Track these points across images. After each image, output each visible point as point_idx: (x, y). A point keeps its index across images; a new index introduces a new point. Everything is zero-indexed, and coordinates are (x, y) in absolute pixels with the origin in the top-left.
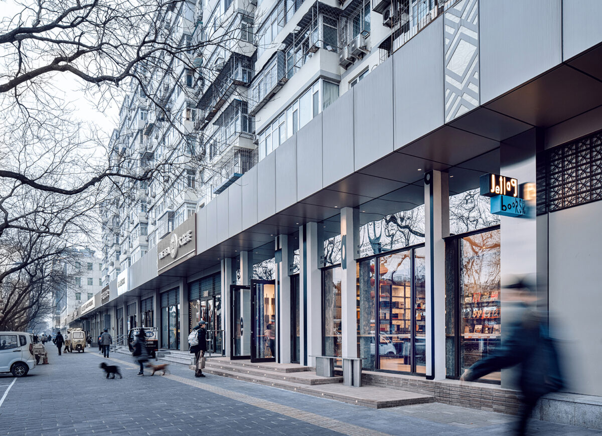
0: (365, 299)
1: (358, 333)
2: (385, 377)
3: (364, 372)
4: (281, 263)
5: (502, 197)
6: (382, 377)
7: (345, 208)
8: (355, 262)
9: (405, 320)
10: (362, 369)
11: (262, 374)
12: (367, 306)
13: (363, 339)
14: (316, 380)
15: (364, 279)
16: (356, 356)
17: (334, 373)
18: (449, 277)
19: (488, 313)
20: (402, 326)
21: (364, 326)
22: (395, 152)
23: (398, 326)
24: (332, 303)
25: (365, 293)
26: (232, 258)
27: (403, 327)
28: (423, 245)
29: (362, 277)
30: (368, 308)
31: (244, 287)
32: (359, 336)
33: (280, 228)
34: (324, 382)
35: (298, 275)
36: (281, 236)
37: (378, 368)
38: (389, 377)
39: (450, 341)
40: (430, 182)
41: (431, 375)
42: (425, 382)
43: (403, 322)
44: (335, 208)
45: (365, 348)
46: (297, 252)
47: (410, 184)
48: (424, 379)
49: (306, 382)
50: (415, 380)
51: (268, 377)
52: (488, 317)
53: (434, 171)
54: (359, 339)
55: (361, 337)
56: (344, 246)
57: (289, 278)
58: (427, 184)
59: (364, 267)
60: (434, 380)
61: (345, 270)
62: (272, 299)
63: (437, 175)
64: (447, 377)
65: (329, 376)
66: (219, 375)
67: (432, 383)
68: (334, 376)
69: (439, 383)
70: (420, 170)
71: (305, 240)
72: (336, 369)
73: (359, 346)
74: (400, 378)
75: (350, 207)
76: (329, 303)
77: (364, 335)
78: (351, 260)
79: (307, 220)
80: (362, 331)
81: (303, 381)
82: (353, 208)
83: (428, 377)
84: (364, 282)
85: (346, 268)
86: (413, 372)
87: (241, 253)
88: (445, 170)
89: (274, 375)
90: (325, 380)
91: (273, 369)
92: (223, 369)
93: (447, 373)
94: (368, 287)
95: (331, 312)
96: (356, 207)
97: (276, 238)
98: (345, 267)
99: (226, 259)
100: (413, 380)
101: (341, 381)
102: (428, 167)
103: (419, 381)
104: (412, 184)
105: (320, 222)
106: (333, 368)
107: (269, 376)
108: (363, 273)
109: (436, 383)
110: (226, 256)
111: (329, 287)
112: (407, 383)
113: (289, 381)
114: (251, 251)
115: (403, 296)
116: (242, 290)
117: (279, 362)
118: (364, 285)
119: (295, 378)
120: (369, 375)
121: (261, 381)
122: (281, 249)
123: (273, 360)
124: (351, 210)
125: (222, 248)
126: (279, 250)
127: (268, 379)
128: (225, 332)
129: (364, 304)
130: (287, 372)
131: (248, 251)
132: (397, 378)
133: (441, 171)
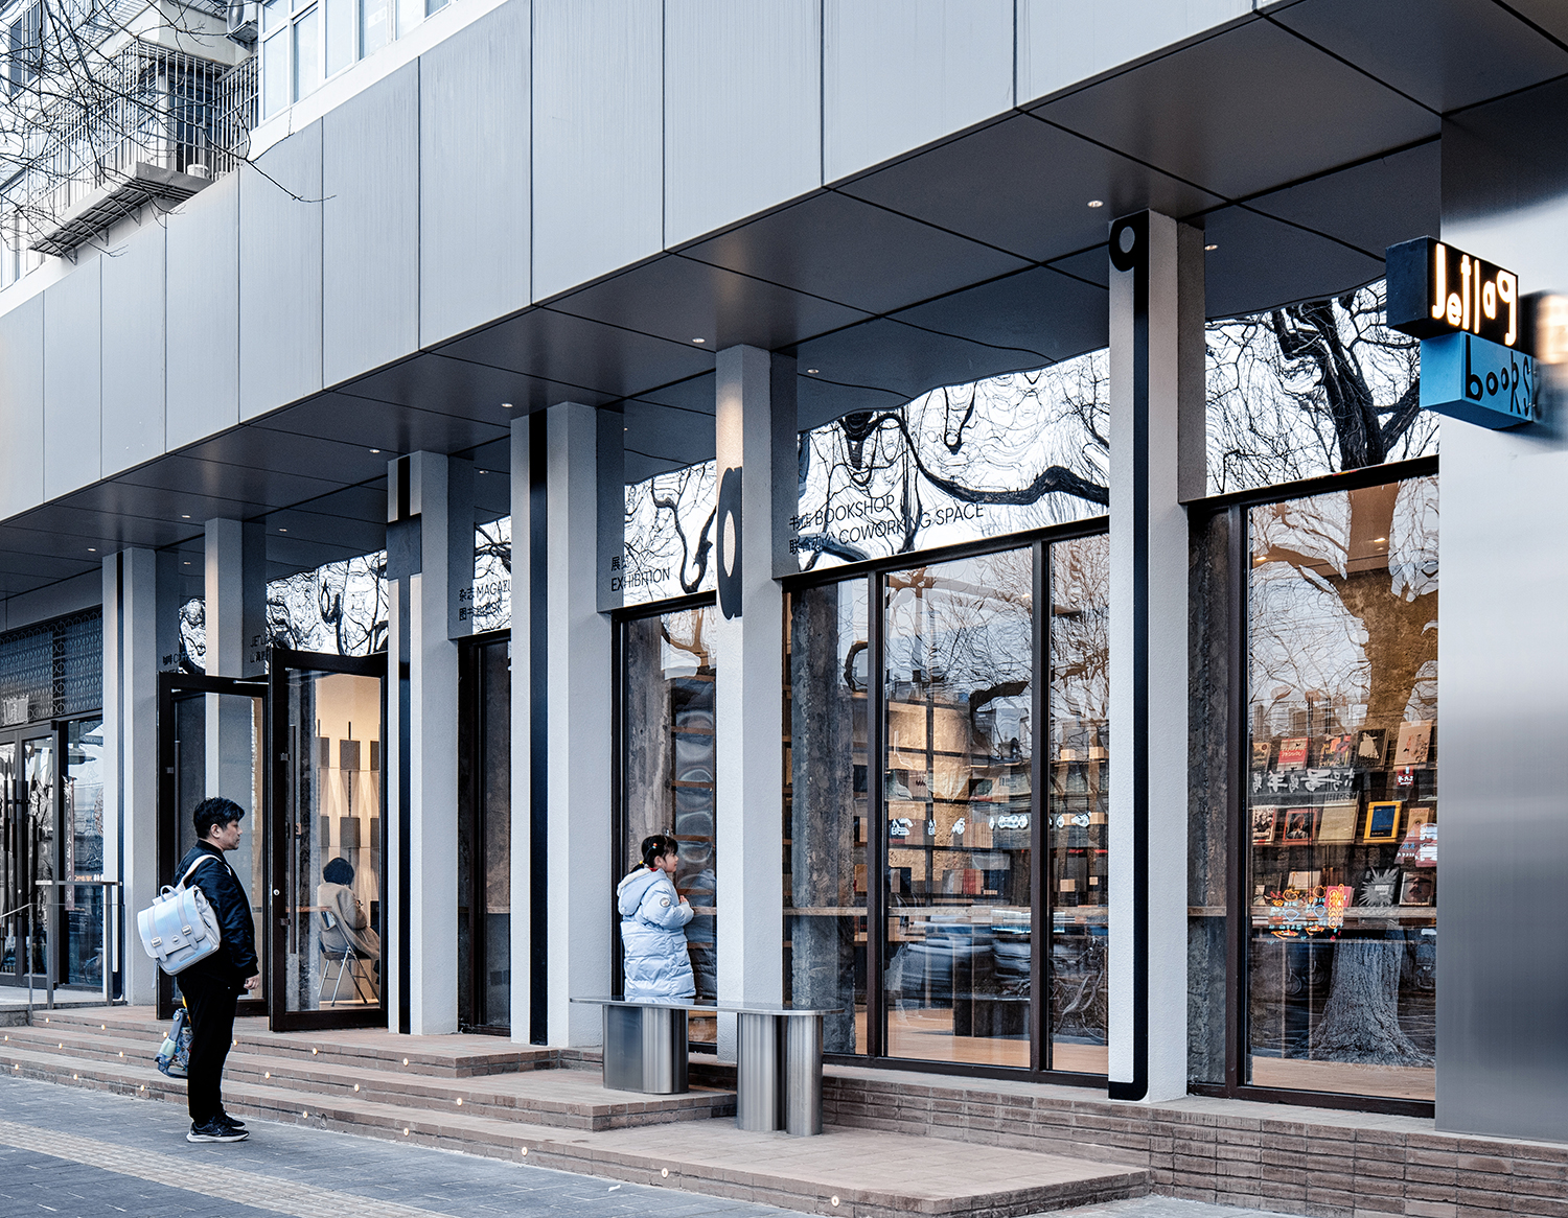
0: (816, 754)
1: (788, 902)
2: (924, 1091)
3: (829, 1070)
4: (416, 581)
5: (1468, 338)
6: (909, 1089)
7: (740, 349)
8: (779, 589)
9: (930, 849)
10: (823, 1058)
11: (343, 1086)
12: (825, 784)
13: (806, 926)
14: (613, 1108)
15: (811, 666)
16: (781, 1001)
17: (688, 1077)
18: (1199, 668)
19: (1267, 825)
20: (918, 875)
21: (812, 869)
22: (1018, 111)
23: (906, 872)
24: (655, 766)
25: (815, 725)
26: (158, 549)
27: (922, 878)
28: (1100, 526)
29: (804, 658)
30: (830, 790)
31: (222, 685)
32: (793, 912)
33: (416, 422)
34: (650, 1117)
35: (504, 635)
36: (416, 458)
37: (878, 1053)
38: (943, 1091)
39: (1203, 937)
40: (1137, 262)
41: (1130, 1079)
42: (1108, 1111)
43: (922, 854)
44: (695, 346)
45: (814, 965)
46: (500, 530)
47: (1037, 264)
48: (1101, 1097)
49: (569, 1115)
50: (1065, 1104)
51: (370, 1098)
52: (1269, 842)
53: (1150, 212)
54: (790, 923)
55: (798, 918)
56: (729, 517)
57: (454, 648)
58: (1122, 266)
59: (813, 612)
60: (1145, 1102)
61: (737, 623)
62: (373, 743)
63: (1164, 233)
64: (1194, 1089)
65: (666, 1088)
66: (112, 1089)
67: (1140, 1111)
68: (684, 1090)
69: (1168, 1114)
70: (1100, 204)
71: (538, 481)
72: (694, 1057)
73: (788, 954)
74: (994, 1096)
75: (761, 347)
76: (643, 767)
77: (809, 911)
78: (759, 582)
79: (552, 389)
80: (802, 892)
81: (555, 1115)
82: (771, 352)
83: (1118, 1090)
84: (814, 677)
85: (739, 614)
86: (1042, 1066)
87: (212, 529)
88: (1191, 220)
89: (403, 1089)
90: (652, 1108)
91: (390, 1060)
92: (128, 1062)
93: (1190, 1070)
94: (827, 704)
95: (649, 808)
96: (784, 350)
97: (393, 466)
98: (733, 609)
99: (128, 553)
100: (1052, 1102)
101: (728, 1111)
102: (1127, 197)
103: (1079, 1105)
104: (1044, 264)
105: (611, 406)
106: (684, 1057)
107: (376, 1092)
108: (810, 640)
109: (1156, 1113)
110: (127, 537)
111: (644, 698)
112: (1028, 1115)
113: (482, 1113)
114: (259, 519)
115: (924, 747)
116: (212, 700)
117: (405, 1026)
118: (813, 691)
119: (510, 1102)
120: (846, 1082)
121: (342, 1117)
122: (418, 517)
123: (377, 1019)
124: (763, 359)
125: (109, 501)
126: (408, 520)
127: (375, 1105)
128: (121, 890)
129: (811, 773)
130: (459, 1075)
131: (244, 521)
132: (979, 1094)
133: (1179, 221)
